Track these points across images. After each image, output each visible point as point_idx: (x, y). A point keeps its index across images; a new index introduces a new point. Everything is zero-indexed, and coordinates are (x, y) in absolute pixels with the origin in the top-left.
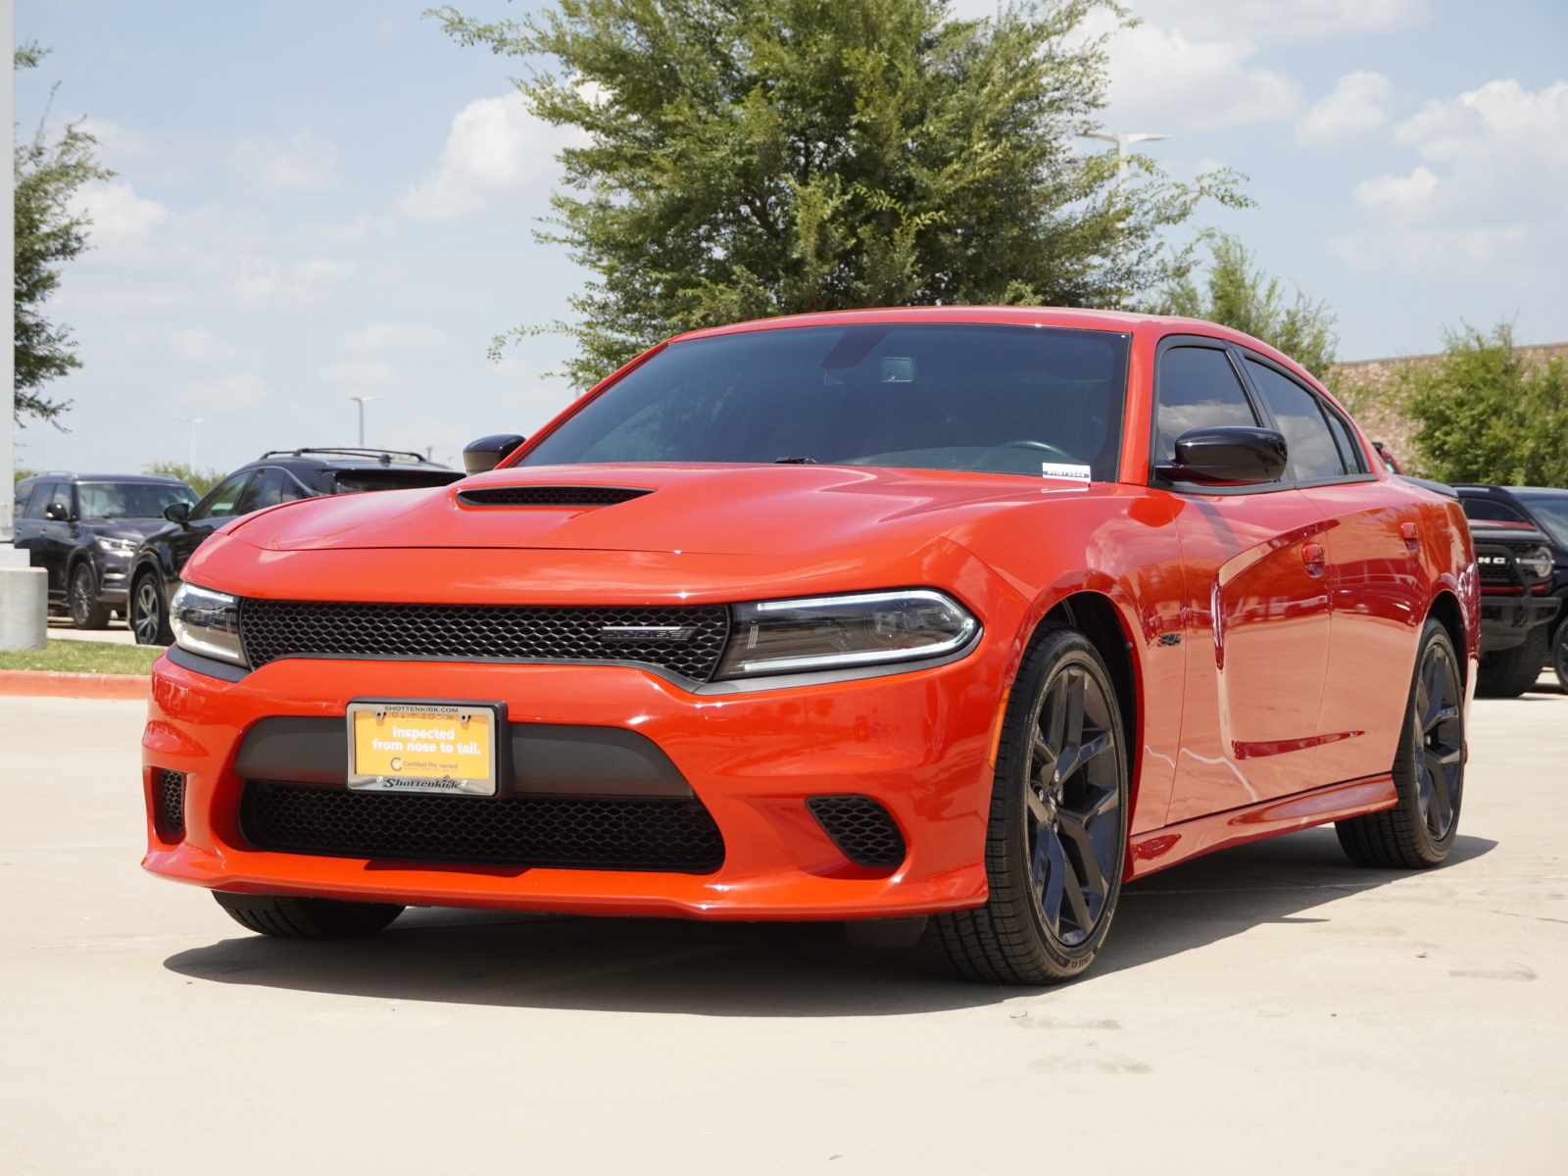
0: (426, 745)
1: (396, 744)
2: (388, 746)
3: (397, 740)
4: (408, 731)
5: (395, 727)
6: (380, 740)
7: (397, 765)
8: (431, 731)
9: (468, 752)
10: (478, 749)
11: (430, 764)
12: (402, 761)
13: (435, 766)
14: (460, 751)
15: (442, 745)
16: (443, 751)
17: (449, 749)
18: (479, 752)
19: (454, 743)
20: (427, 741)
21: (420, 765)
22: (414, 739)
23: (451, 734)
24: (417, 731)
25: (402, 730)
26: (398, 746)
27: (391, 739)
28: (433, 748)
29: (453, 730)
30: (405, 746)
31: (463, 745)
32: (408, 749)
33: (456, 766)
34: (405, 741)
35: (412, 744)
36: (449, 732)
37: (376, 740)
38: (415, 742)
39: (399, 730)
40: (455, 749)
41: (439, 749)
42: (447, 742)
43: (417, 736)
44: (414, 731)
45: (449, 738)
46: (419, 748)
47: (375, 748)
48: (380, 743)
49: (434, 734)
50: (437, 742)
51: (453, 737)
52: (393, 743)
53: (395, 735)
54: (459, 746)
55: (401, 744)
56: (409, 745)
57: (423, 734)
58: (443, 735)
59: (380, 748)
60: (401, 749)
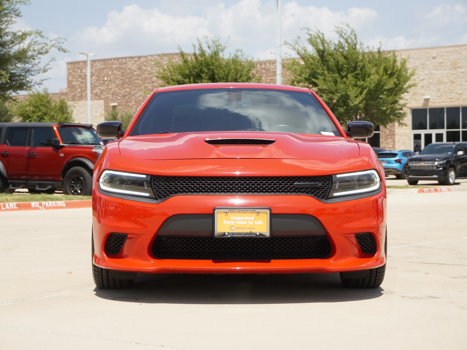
0: (243, 222)
1: (232, 222)
2: (229, 223)
3: (233, 220)
4: (237, 218)
5: (232, 217)
6: (226, 221)
7: (232, 228)
8: (245, 217)
9: (259, 224)
10: (262, 222)
11: (245, 228)
12: (234, 227)
13: (247, 228)
14: (256, 223)
15: (249, 222)
16: (249, 223)
17: (252, 223)
18: (263, 223)
19: (253, 221)
20: (244, 220)
21: (241, 228)
22: (239, 220)
23: (253, 218)
24: (240, 217)
25: (234, 217)
26: (233, 222)
27: (230, 220)
28: (246, 223)
29: (253, 217)
30: (235, 222)
31: (257, 221)
32: (237, 223)
33: (254, 228)
34: (235, 221)
35: (238, 222)
36: (252, 218)
37: (225, 221)
38: (239, 221)
39: (233, 217)
40: (254, 223)
41: (248, 223)
42: (251, 220)
43: (240, 219)
44: (239, 218)
45: (252, 219)
46: (240, 223)
47: (224, 223)
48: (226, 222)
49: (246, 218)
50: (247, 221)
51: (253, 219)
52: (231, 222)
53: (232, 219)
54: (255, 222)
55: (234, 222)
56: (237, 222)
57: (242, 218)
58: (249, 218)
59: (226, 223)
60: (234, 223)
